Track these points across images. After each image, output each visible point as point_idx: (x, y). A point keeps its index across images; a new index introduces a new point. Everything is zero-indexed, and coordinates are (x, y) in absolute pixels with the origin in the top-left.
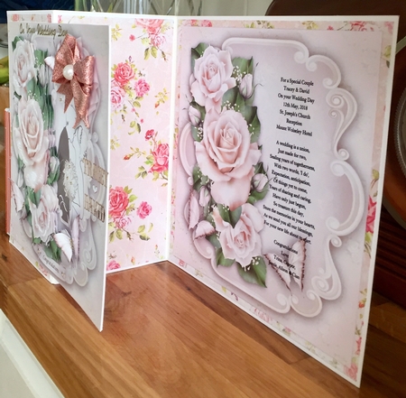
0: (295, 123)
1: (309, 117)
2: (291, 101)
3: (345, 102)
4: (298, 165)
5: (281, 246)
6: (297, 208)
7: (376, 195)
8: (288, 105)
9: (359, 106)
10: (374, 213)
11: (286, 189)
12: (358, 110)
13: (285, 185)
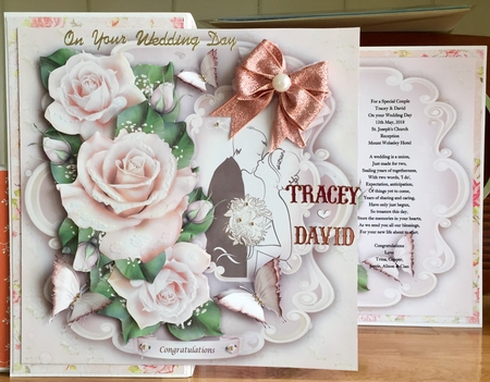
0: (390, 137)
1: (407, 129)
2: (385, 119)
3: (445, 112)
4: (397, 171)
5: (383, 247)
6: (400, 209)
7: (479, 177)
8: (382, 122)
9: (458, 113)
10: (479, 191)
11: (385, 195)
12: (458, 116)
13: (384, 192)
